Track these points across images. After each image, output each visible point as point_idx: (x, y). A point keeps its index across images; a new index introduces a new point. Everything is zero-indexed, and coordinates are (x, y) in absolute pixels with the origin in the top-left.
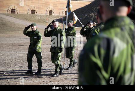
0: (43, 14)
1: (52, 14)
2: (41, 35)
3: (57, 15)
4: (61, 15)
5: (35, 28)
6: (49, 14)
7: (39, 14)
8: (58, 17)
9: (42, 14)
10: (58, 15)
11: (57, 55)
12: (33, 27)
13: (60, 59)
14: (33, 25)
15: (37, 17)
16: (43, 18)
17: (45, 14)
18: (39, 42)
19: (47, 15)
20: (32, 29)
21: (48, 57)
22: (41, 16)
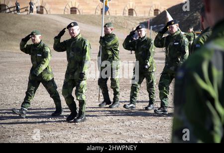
0: (119, 15)
1: (133, 15)
2: (49, 51)
3: (140, 15)
4: (147, 15)
5: (38, 39)
6: (129, 15)
7: (113, 15)
8: (143, 19)
9: (117, 15)
10: (142, 15)
11: (79, 84)
12: (34, 37)
13: (84, 91)
14: (34, 34)
15: (109, 19)
16: (119, 21)
17: (122, 15)
18: (43, 62)
19: (125, 17)
20: (34, 40)
21: (125, 82)
22: (116, 17)
